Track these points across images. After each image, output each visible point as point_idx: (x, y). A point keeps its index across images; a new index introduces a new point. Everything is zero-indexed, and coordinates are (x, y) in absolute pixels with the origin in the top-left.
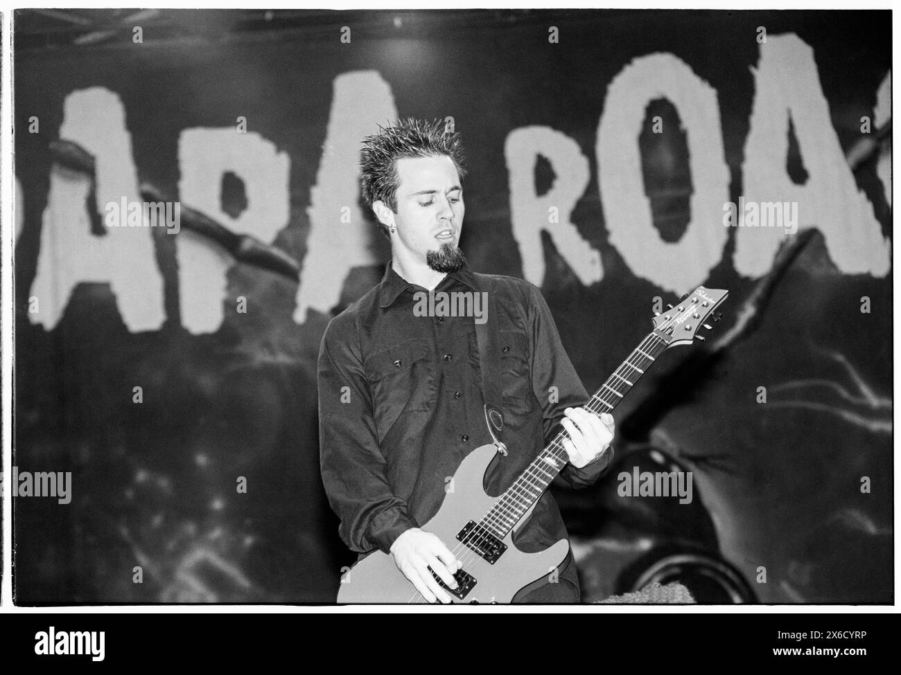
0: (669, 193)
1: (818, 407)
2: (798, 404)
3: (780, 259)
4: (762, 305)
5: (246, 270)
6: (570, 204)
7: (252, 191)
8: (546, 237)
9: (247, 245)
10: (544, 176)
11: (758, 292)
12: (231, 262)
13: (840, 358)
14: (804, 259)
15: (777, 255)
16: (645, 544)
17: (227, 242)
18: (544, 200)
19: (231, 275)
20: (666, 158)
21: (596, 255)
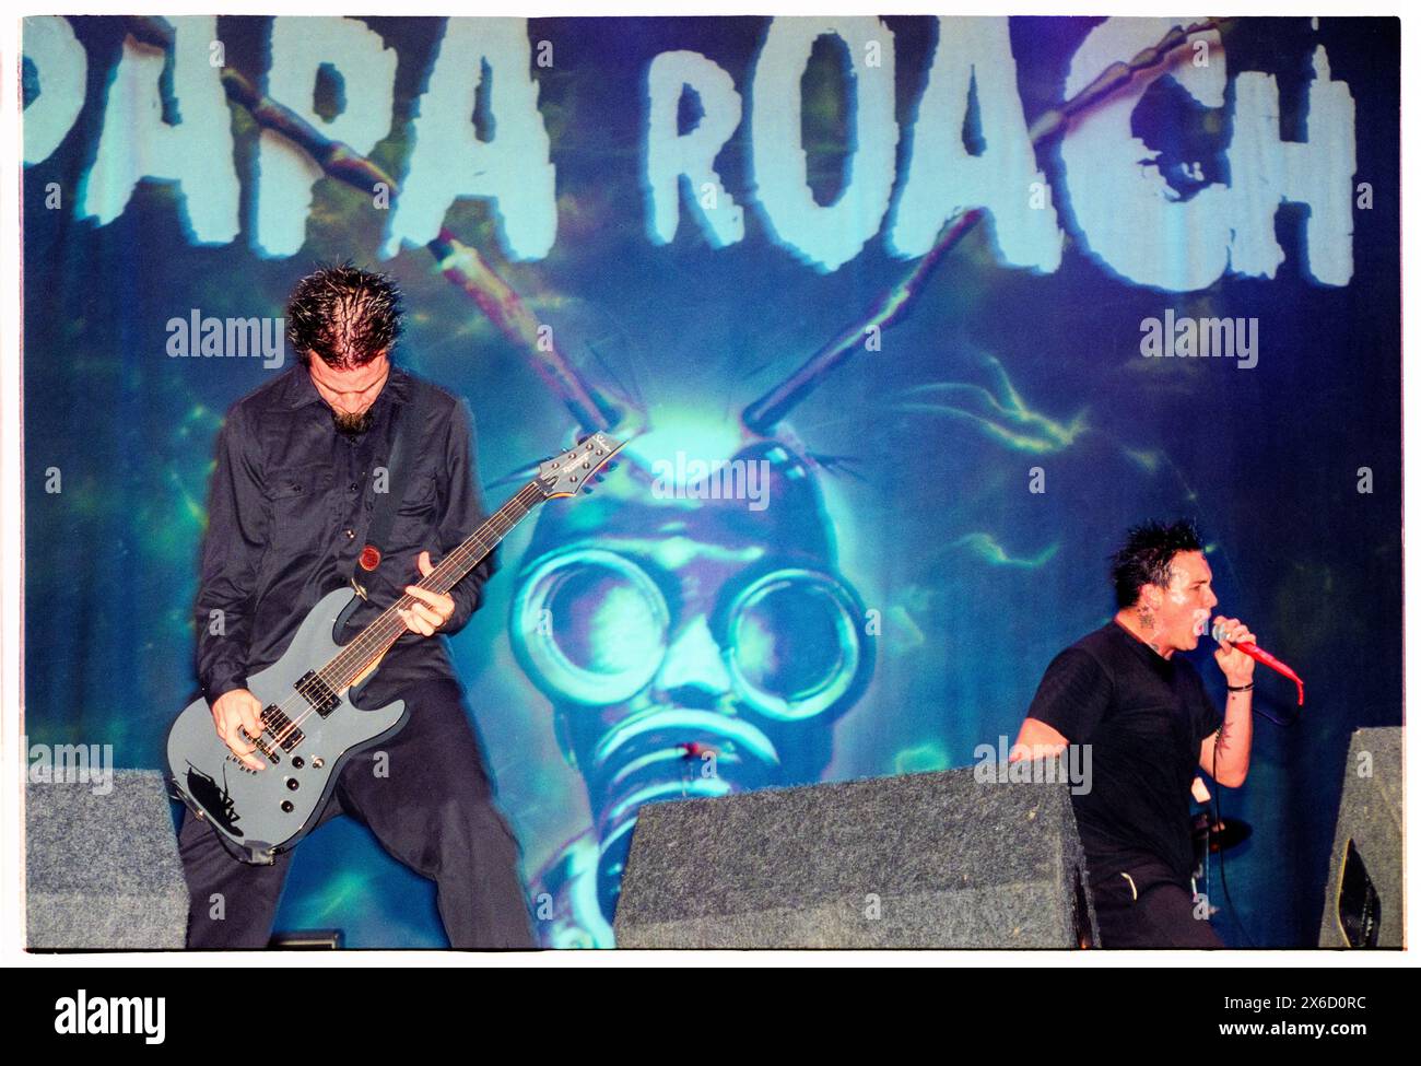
0: (829, 147)
1: (962, 413)
2: (939, 408)
3: (943, 238)
4: (917, 289)
5: (335, 186)
6: (716, 149)
7: (351, 92)
8: (683, 185)
9: (339, 156)
10: (689, 113)
11: (914, 274)
12: (321, 174)
13: (994, 360)
14: (968, 241)
15: (939, 233)
16: (754, 553)
17: (316, 151)
18: (685, 138)
19: (317, 189)
20: (829, 106)
21: (739, 211)
